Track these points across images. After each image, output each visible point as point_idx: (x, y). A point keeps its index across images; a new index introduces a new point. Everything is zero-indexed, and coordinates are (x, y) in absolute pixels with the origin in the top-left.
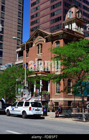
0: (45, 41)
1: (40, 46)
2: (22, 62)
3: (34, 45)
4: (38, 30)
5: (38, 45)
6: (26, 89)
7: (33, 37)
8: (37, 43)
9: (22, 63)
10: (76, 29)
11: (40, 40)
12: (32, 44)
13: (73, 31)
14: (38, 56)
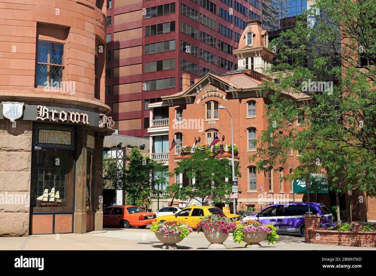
0: (224, 97)
1: (213, 104)
2: (168, 130)
3: (198, 101)
4: (209, 75)
5: (208, 103)
6: (235, 185)
7: (198, 86)
8: (205, 98)
9: (167, 132)
10: (262, 68)
11: (213, 93)
12: (193, 99)
13: (256, 72)
14: (209, 123)
